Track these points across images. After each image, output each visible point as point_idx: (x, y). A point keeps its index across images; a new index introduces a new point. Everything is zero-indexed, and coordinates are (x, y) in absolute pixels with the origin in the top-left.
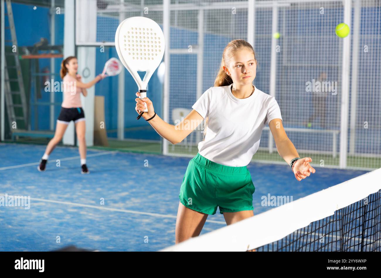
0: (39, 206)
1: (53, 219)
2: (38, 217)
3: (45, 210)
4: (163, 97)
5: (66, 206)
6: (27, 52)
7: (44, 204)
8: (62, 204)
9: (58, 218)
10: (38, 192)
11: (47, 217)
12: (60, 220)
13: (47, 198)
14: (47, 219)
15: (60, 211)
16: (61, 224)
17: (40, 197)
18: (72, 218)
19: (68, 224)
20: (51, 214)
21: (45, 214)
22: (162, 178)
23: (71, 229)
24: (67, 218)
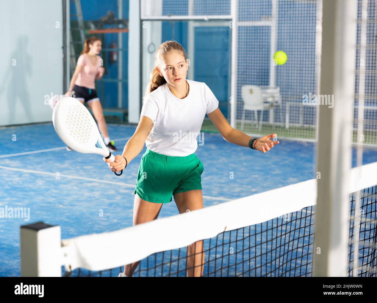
0: (92, 186)
1: (104, 199)
2: (90, 197)
3: (98, 191)
4: (231, 73)
5: (119, 187)
6: (92, 26)
7: (97, 184)
8: (115, 185)
9: (109, 199)
10: (94, 172)
11: (97, 197)
12: (110, 201)
13: (102, 179)
14: (97, 199)
15: (112, 192)
16: (110, 205)
17: (95, 178)
18: (123, 198)
19: (117, 205)
20: (102, 194)
21: (97, 194)
22: (223, 160)
23: (119, 210)
24: (118, 198)
